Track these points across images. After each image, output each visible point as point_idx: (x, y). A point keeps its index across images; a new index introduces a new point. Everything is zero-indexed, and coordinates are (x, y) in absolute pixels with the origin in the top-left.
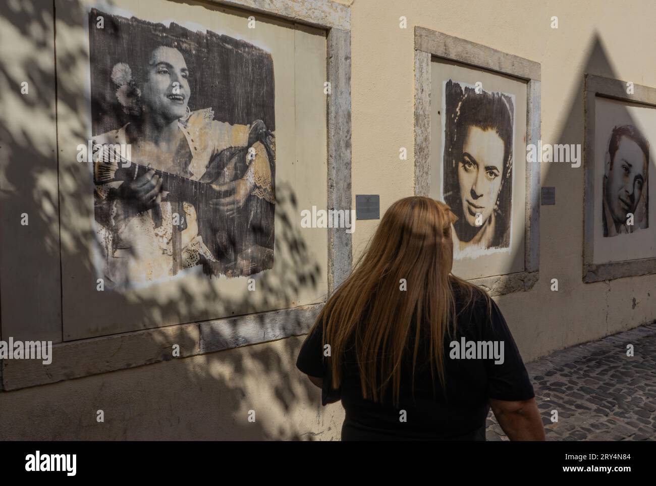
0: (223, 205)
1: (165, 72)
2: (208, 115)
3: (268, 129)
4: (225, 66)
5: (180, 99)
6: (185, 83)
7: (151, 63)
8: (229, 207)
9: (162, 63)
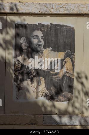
0: (54, 78)
1: (36, 38)
2: (50, 50)
3: (72, 53)
4: (56, 34)
5: (40, 46)
6: (42, 41)
7: (32, 36)
8: (56, 79)
9: (35, 36)
